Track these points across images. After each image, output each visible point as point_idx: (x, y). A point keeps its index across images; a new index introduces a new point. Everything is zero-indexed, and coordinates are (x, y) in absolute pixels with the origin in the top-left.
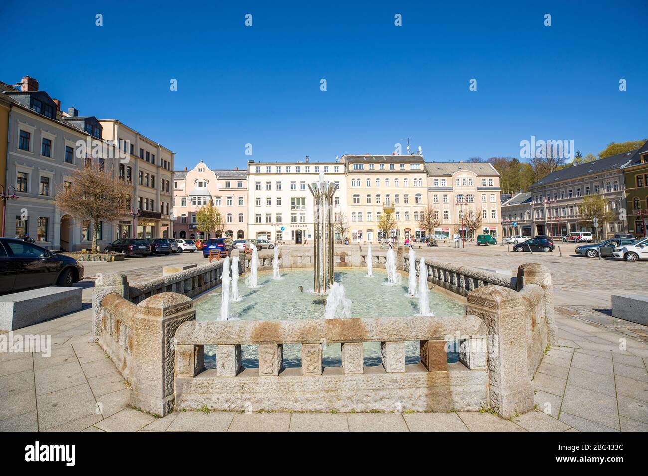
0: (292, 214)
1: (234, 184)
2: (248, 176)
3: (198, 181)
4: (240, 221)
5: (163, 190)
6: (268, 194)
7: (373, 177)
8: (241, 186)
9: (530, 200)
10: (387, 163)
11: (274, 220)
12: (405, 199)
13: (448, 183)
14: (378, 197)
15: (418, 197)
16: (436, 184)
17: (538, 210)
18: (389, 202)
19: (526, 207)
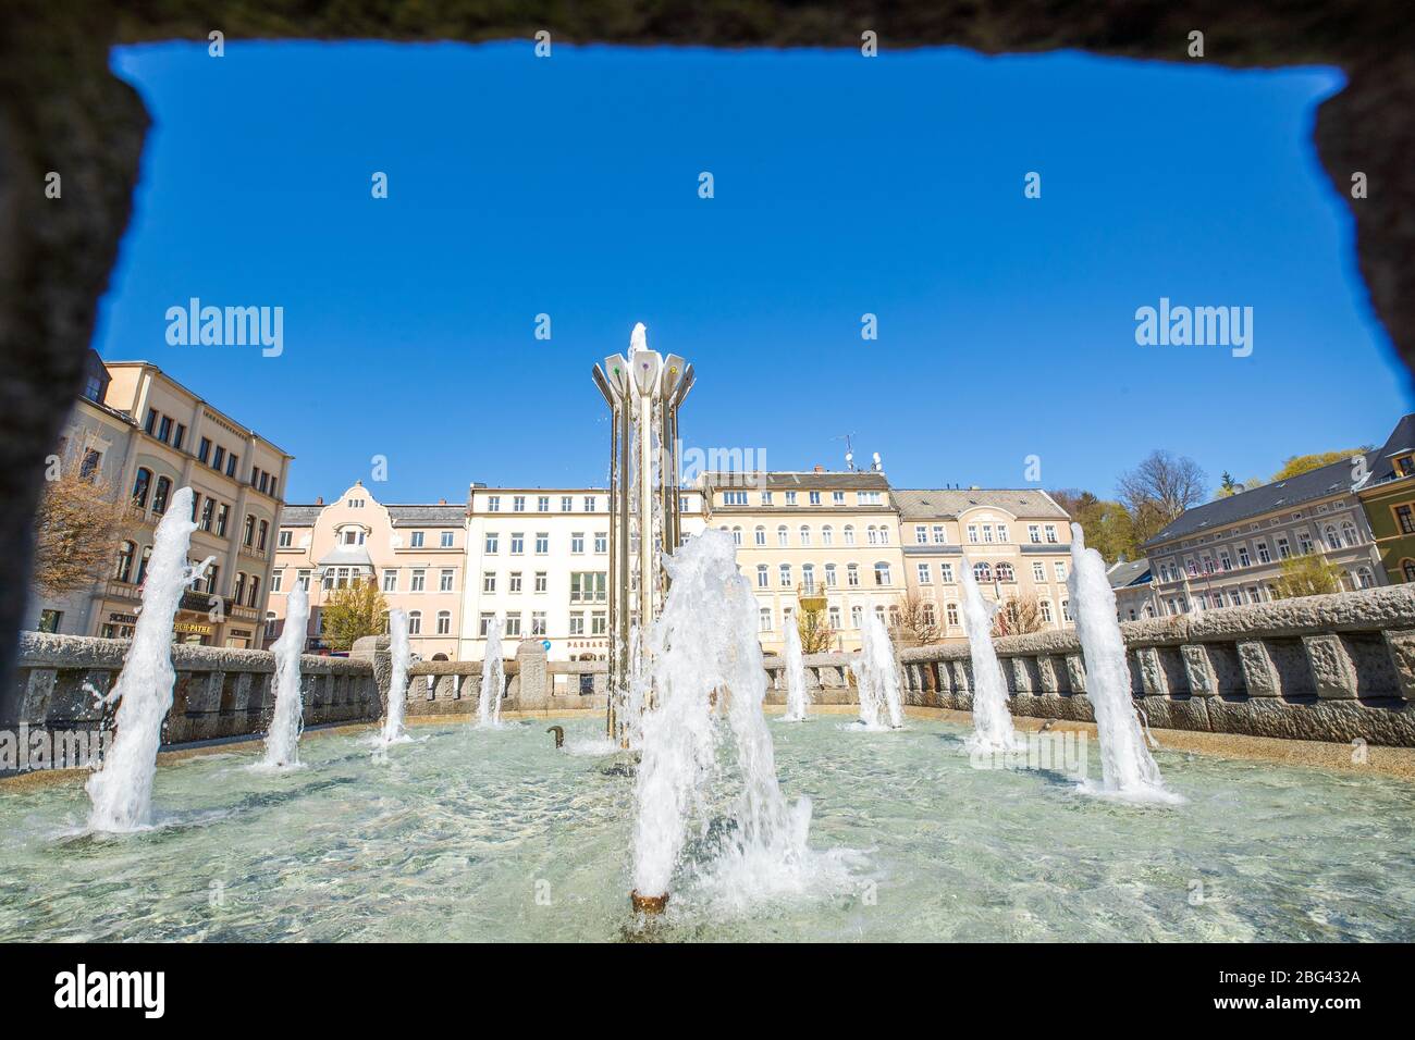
0: (572, 613)
1: (433, 537)
2: (467, 519)
3: (344, 530)
4: (440, 631)
5: (249, 543)
6: (517, 563)
7: (771, 524)
8: (450, 544)
9: (1146, 576)
10: (803, 489)
11: (526, 628)
12: (850, 574)
13: (950, 534)
14: (785, 572)
15: (882, 571)
16: (922, 538)
17: (1171, 601)
18: (812, 582)
19: (1140, 595)
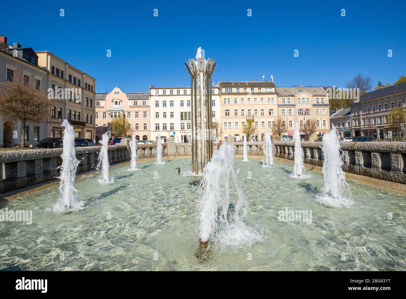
0: (181, 124)
1: (140, 102)
2: (150, 97)
3: (114, 101)
4: (144, 129)
5: (88, 106)
6: (165, 109)
7: (239, 97)
8: (145, 104)
9: (350, 113)
10: (248, 87)
11: (168, 128)
12: (262, 112)
13: (292, 100)
14: (243, 112)
15: (271, 111)
16: (284, 102)
17: (355, 120)
18: (250, 115)
19: (346, 119)
